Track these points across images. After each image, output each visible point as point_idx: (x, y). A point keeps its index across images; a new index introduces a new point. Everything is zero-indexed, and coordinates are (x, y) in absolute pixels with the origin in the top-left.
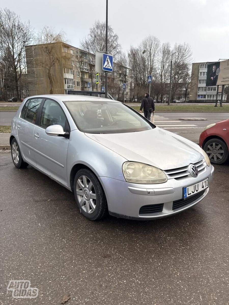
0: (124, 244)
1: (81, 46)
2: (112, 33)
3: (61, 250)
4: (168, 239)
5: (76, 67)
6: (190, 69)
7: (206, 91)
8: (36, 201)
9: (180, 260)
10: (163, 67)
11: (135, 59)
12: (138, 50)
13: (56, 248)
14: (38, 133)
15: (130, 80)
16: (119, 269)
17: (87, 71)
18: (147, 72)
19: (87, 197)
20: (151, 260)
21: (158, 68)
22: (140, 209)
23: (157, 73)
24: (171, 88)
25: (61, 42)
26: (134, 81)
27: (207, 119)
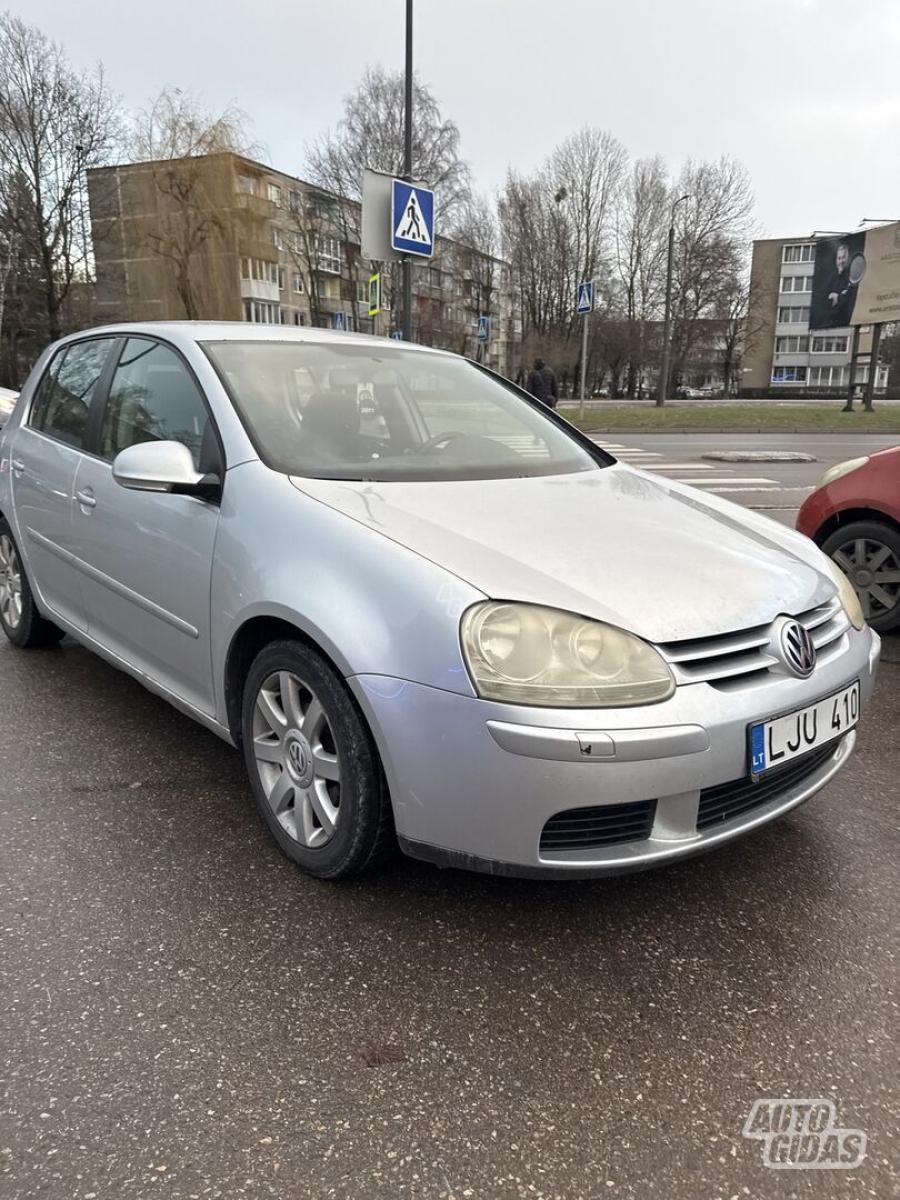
0: (471, 994)
1: (312, 168)
2: (436, 115)
3: (164, 1026)
4: (677, 964)
5: (292, 255)
6: (745, 262)
7: (807, 350)
8: (75, 790)
9: (736, 1075)
10: (639, 255)
11: (524, 222)
12: (536, 187)
13: (139, 1015)
14: (91, 490)
15: (505, 308)
16: (438, 1125)
17: (336, 269)
18: (573, 277)
19: (300, 770)
20: (598, 1077)
21: (617, 259)
22: (547, 827)
23: (614, 281)
24: (671, 338)
25: (230, 153)
26: (522, 313)
27: (814, 458)
